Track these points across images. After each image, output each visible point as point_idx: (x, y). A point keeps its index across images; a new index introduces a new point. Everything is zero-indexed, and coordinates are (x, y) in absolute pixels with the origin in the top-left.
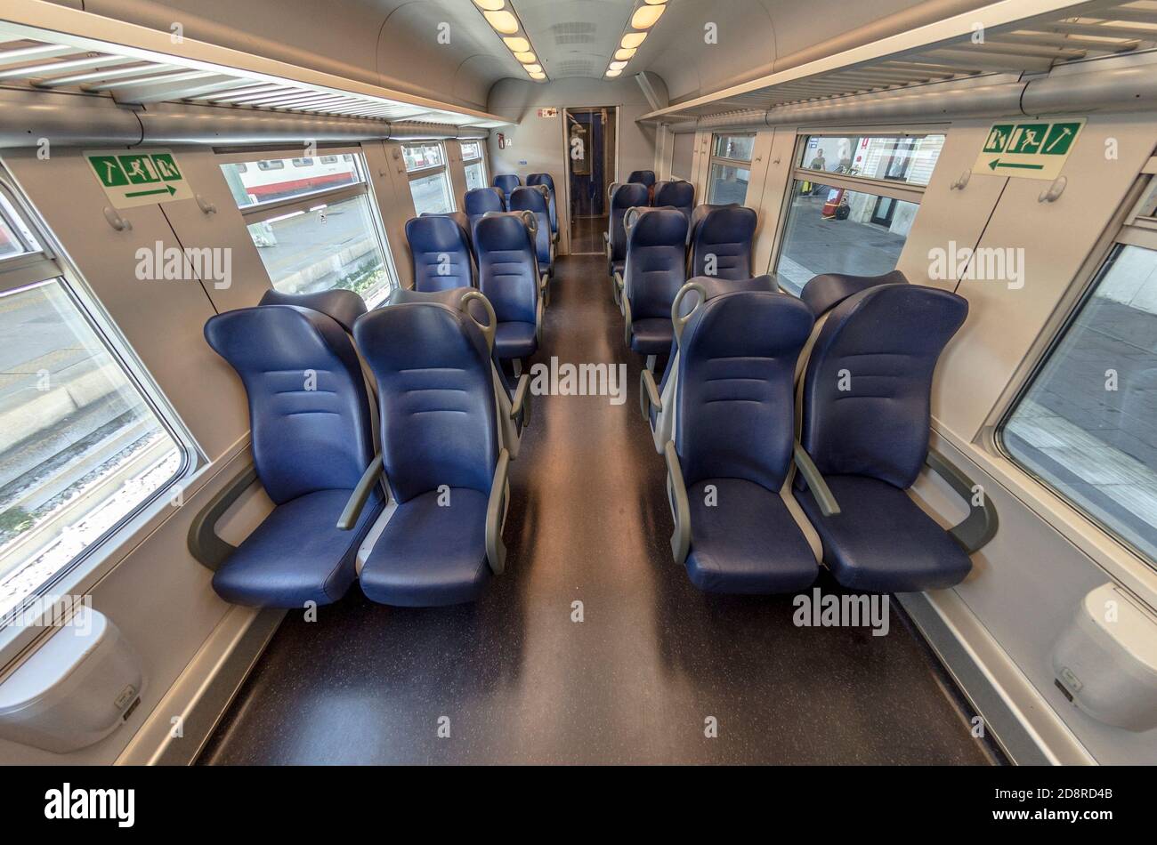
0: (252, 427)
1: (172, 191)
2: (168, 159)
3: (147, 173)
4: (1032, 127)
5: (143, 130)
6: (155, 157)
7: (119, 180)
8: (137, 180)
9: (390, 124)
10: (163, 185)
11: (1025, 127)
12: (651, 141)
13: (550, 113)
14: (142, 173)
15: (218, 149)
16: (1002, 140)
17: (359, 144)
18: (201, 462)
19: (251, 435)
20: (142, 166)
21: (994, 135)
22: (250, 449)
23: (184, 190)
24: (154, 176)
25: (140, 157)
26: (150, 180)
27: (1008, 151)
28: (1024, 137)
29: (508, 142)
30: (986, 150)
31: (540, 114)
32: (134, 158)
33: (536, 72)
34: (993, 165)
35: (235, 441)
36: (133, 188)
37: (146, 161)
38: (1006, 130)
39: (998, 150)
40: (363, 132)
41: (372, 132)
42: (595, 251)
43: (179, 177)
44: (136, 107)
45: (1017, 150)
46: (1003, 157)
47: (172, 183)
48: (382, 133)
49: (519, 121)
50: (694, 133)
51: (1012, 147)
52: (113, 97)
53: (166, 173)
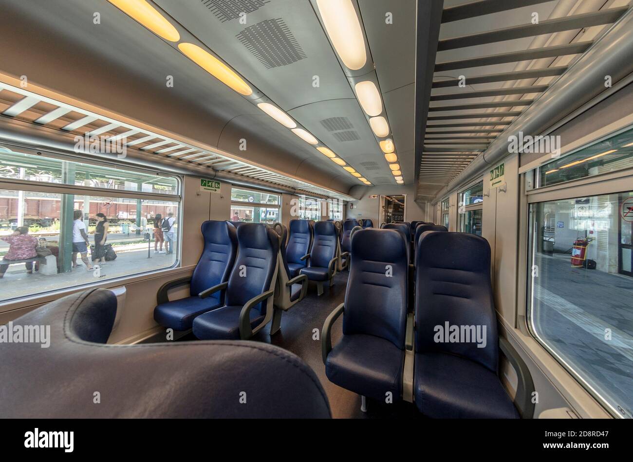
0: (197, 264)
2: (219, 184)
3: (212, 186)
5: (215, 176)
6: (216, 183)
7: (205, 185)
8: (209, 186)
9: (295, 190)
10: (214, 189)
13: (374, 197)
15: (233, 185)
17: (281, 193)
18: (179, 266)
19: (196, 266)
20: (212, 184)
22: (194, 270)
23: (219, 191)
25: (213, 182)
26: (212, 187)
29: (355, 207)
31: (370, 197)
32: (211, 182)
33: (366, 181)
35: (191, 264)
36: (207, 187)
40: (283, 190)
41: (287, 191)
43: (219, 188)
44: (216, 171)
47: (217, 189)
48: (291, 191)
49: (360, 199)
52: (213, 168)
53: (216, 186)
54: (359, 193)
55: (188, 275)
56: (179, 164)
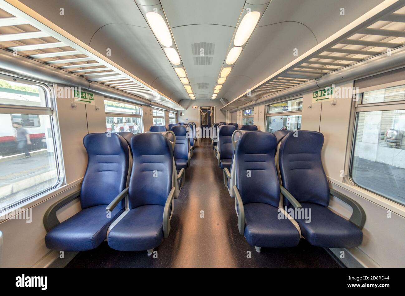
0: (84, 176)
1: (90, 102)
2: (92, 95)
3: (86, 97)
4: (323, 90)
5: (89, 87)
6: (89, 94)
9: (151, 102)
10: (88, 100)
11: (321, 91)
12: (225, 115)
13: (196, 107)
14: (84, 96)
15: (105, 96)
16: (317, 95)
17: (141, 105)
18: (63, 184)
19: (83, 179)
20: (85, 95)
21: (314, 94)
22: (81, 184)
23: (93, 103)
24: (87, 98)
25: (86, 93)
26: (86, 98)
27: (319, 97)
28: (322, 93)
29: (183, 114)
30: (314, 98)
31: (193, 108)
32: (84, 93)
33: (192, 97)
34: (317, 100)
35: (77, 179)
37: (87, 94)
38: (317, 92)
39: (317, 97)
40: (143, 102)
41: (146, 103)
42: (208, 145)
43: (93, 100)
44: (90, 81)
45: (321, 96)
46: (319, 98)
48: (148, 104)
49: (187, 109)
50: (237, 111)
51: (320, 96)
52: (86, 78)
53: (90, 98)
54: (186, 104)
55: (75, 190)
56: (46, 68)
